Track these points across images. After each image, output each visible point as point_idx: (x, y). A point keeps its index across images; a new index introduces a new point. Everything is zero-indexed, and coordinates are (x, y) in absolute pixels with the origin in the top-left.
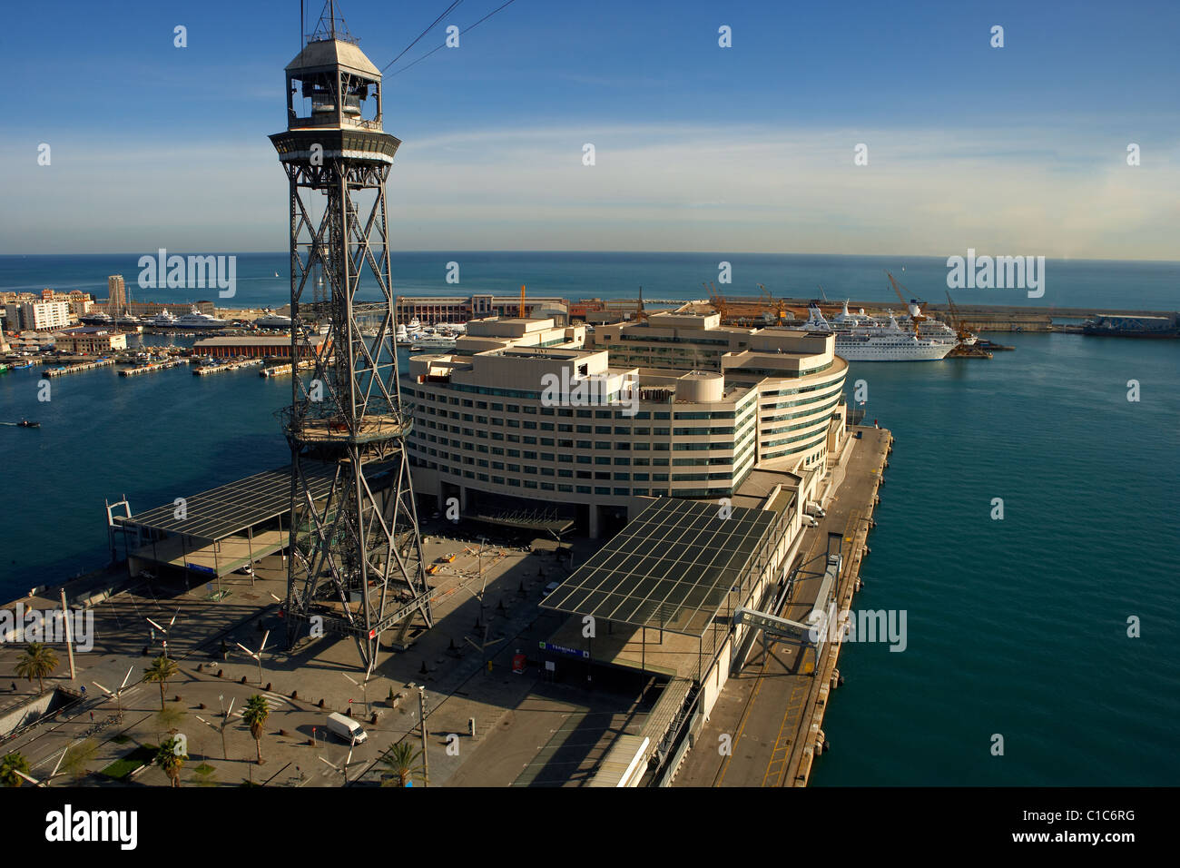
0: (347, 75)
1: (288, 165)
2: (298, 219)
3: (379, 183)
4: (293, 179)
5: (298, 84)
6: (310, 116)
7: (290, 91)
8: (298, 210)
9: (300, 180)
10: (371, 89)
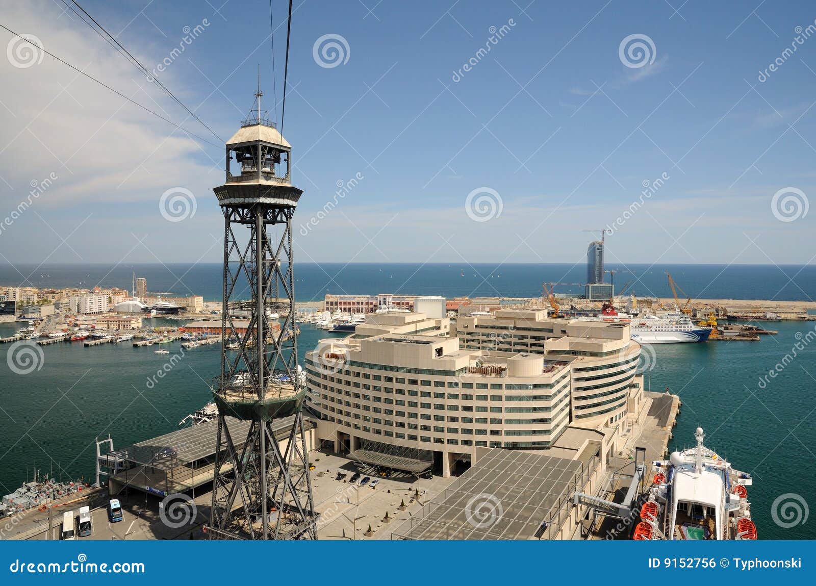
0: (265, 147)
1: (225, 208)
2: (230, 244)
3: (287, 220)
4: (228, 217)
5: (233, 154)
6: (240, 175)
7: (229, 158)
8: (230, 239)
9: (232, 218)
10: (283, 156)
